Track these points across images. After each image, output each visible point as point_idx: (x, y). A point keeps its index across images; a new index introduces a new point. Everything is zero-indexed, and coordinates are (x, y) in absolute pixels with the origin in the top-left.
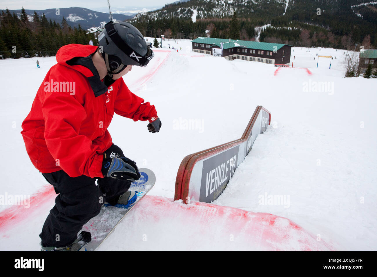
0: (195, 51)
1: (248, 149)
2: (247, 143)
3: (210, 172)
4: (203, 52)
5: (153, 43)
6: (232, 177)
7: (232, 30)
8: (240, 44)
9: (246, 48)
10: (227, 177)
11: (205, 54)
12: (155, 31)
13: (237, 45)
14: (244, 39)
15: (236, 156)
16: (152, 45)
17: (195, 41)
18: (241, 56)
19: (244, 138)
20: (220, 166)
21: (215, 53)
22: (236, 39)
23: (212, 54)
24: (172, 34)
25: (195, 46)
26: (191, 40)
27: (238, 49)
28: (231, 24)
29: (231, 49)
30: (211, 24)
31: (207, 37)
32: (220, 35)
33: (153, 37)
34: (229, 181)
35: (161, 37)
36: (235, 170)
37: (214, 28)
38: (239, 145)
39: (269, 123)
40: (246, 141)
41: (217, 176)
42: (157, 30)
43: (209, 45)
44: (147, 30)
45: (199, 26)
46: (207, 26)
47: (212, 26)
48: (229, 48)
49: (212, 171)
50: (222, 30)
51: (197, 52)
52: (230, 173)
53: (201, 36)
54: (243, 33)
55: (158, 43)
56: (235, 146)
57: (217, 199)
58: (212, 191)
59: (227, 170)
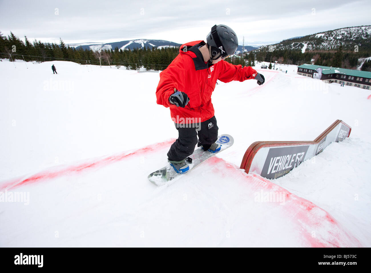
0: (299, 74)
1: (319, 151)
2: (319, 146)
3: (275, 158)
4: (305, 75)
5: (268, 66)
6: (296, 167)
7: (335, 60)
8: (340, 71)
9: (345, 75)
10: (291, 166)
11: (306, 77)
12: (271, 58)
13: (336, 71)
14: (345, 67)
15: (304, 153)
16: (267, 68)
17: (301, 66)
18: (338, 81)
19: (316, 141)
20: (286, 156)
21: (316, 77)
22: (337, 67)
23: (312, 77)
24: (284, 61)
25: (300, 70)
26: (298, 66)
27: (337, 75)
28: (335, 55)
29: (330, 74)
30: (317, 55)
31: (311, 64)
32: (323, 64)
33: (269, 62)
34: (292, 169)
35: (275, 62)
36: (301, 163)
37: (319, 58)
38: (309, 145)
39: (348, 136)
40: (318, 144)
41: (281, 162)
42: (273, 57)
43: (312, 71)
44: (266, 57)
45: (306, 56)
46: (313, 56)
47: (317, 57)
48: (328, 74)
49: (277, 157)
50: (326, 59)
51: (301, 74)
52: (295, 164)
53: (306, 63)
54: (347, 62)
55: (272, 66)
56: (305, 145)
57: (277, 179)
58: (273, 172)
59: (293, 160)
